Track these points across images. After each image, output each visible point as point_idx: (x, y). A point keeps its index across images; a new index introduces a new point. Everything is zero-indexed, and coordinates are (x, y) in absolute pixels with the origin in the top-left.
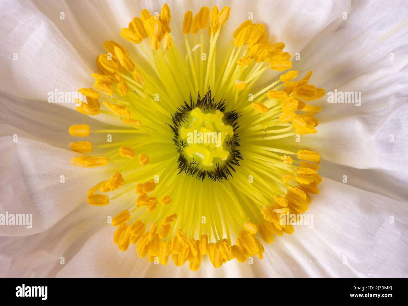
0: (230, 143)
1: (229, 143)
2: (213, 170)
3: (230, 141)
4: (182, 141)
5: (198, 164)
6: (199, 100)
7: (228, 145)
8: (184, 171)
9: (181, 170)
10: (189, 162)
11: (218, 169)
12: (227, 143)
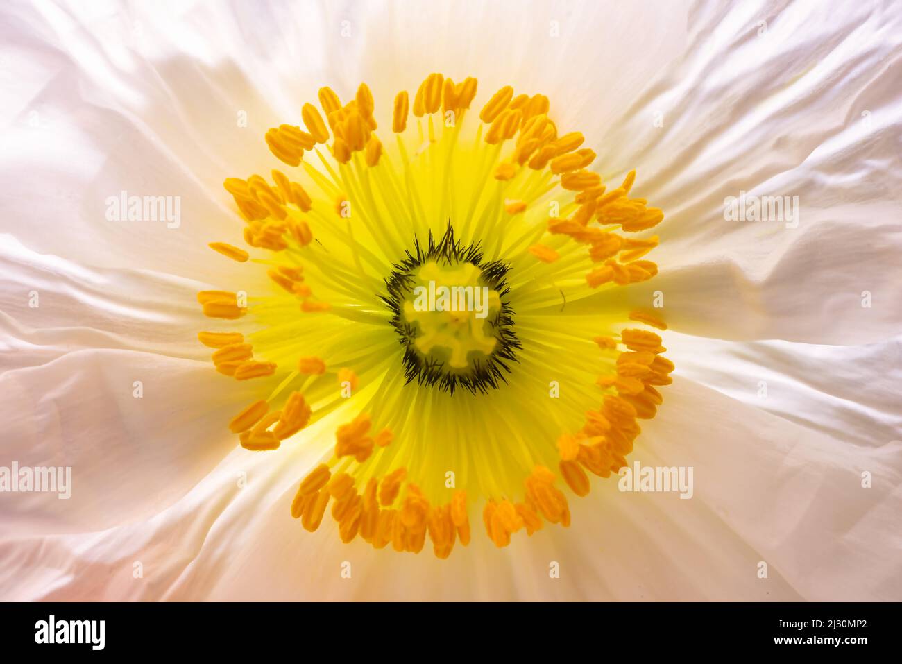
0: (496, 323)
1: (493, 322)
2: (469, 373)
3: (495, 319)
4: (407, 325)
5: (441, 366)
6: (432, 248)
7: (493, 326)
8: (416, 378)
9: (411, 378)
10: (423, 362)
11: (478, 371)
12: (491, 322)
